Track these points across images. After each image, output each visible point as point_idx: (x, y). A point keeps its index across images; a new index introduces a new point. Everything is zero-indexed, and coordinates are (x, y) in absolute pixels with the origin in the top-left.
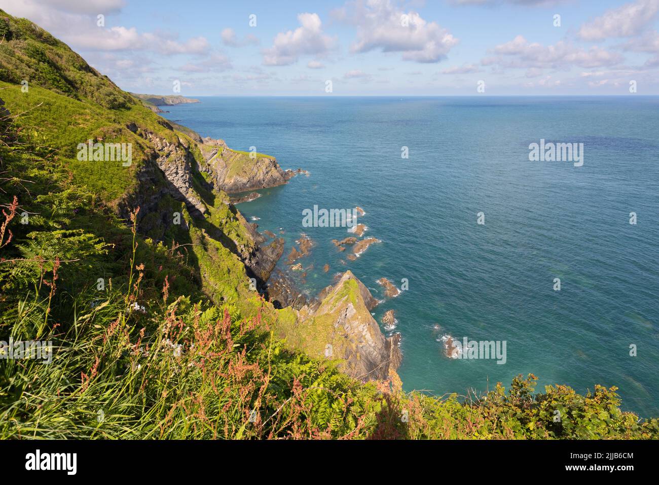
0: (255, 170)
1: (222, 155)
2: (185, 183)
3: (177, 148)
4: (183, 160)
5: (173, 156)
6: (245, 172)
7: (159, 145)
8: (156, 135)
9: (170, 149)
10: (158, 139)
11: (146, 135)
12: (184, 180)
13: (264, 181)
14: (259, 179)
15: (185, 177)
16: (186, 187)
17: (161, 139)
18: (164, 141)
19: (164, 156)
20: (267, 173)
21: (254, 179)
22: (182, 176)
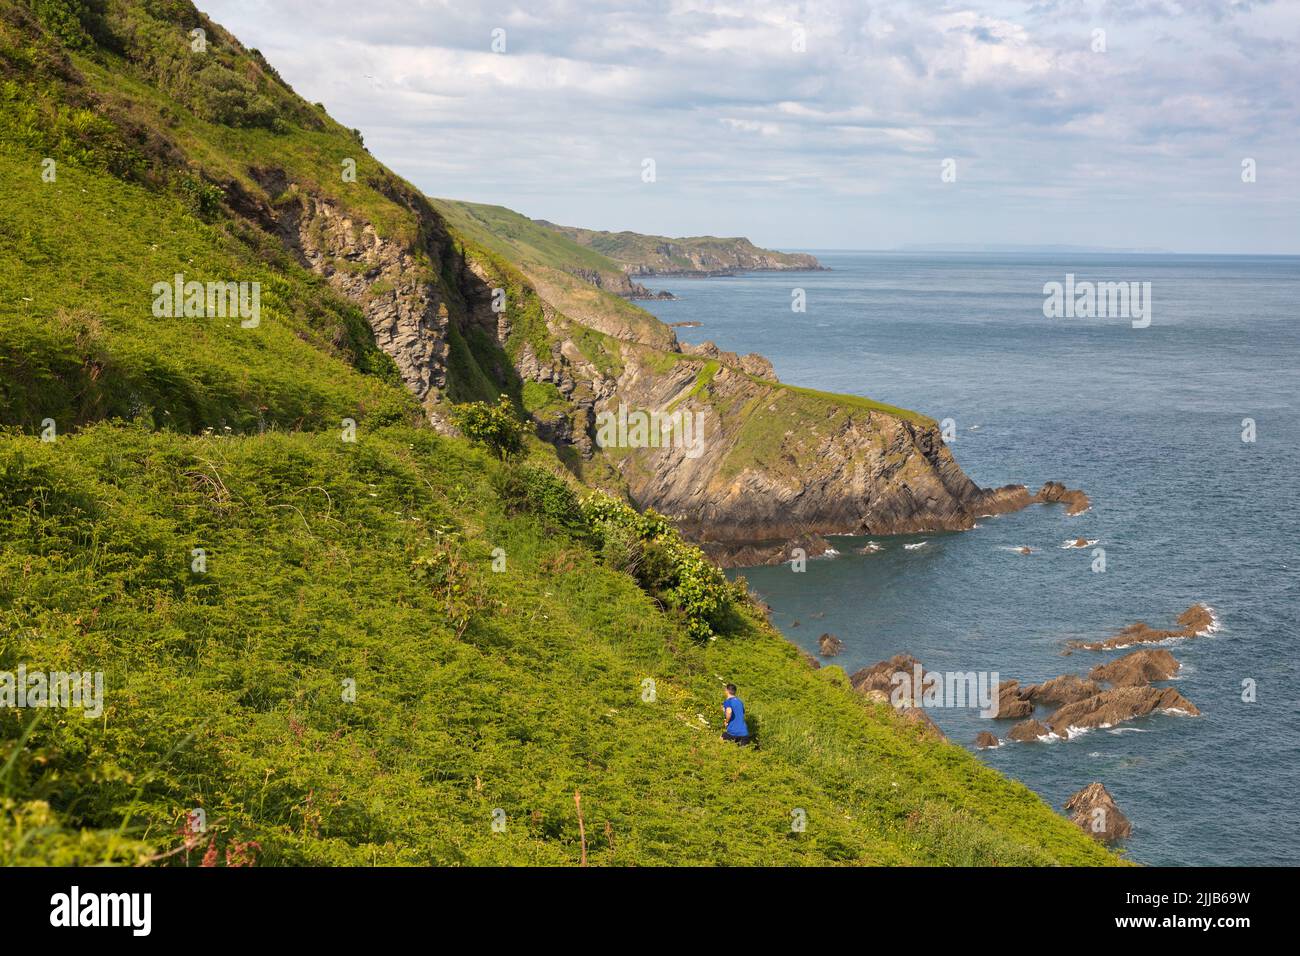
0: (836, 455)
1: (711, 388)
2: (419, 368)
3: (407, 258)
4: (421, 292)
5: (388, 278)
6: (792, 459)
7: (350, 240)
8: (344, 211)
9: (384, 257)
10: (347, 224)
11: (313, 207)
12: (417, 358)
13: (867, 501)
14: (846, 491)
15: (418, 347)
16: (420, 380)
17: (358, 224)
18: (368, 230)
19: (360, 276)
20: (886, 473)
21: (828, 491)
22: (411, 344)
